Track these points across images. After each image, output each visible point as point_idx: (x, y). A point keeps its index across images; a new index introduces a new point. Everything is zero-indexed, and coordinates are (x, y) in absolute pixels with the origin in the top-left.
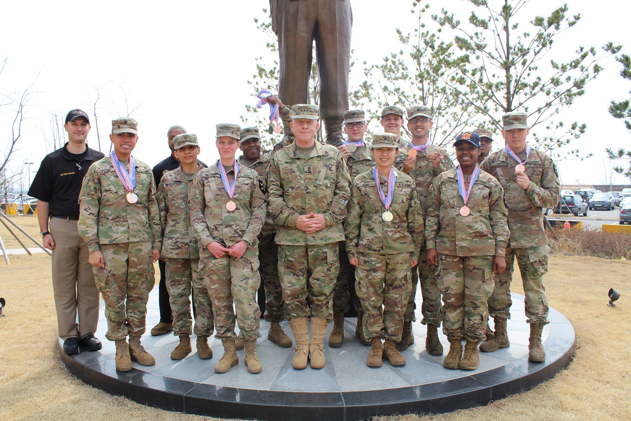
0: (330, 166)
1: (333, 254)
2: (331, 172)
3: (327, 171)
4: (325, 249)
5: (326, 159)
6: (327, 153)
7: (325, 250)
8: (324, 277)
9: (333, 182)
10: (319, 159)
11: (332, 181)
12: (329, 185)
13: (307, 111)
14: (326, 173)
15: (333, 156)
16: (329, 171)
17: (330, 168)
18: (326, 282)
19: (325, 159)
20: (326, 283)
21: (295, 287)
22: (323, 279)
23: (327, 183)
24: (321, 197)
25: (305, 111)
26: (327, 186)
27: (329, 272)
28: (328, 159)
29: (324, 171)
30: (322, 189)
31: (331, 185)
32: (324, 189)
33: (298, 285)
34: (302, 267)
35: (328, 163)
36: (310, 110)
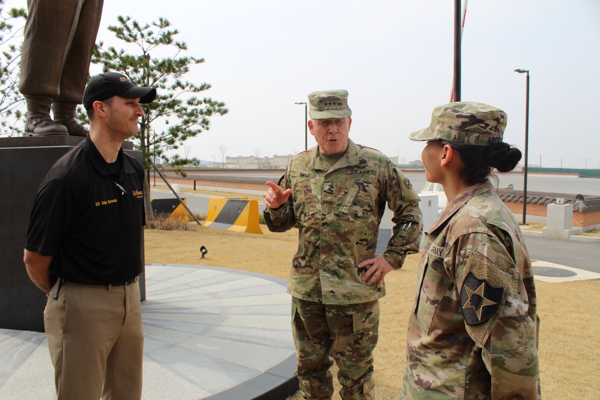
0: (365, 184)
1: (364, 319)
2: (366, 194)
3: (358, 192)
4: (349, 310)
5: (361, 172)
6: (363, 162)
7: (350, 313)
8: (350, 352)
9: (368, 209)
10: (349, 172)
11: (366, 207)
12: (360, 214)
13: (334, 104)
14: (356, 196)
15: (373, 168)
16: (362, 193)
17: (364, 187)
18: (354, 359)
19: (359, 172)
20: (354, 362)
21: (311, 358)
22: (349, 355)
23: (356, 211)
24: (345, 232)
25: (330, 104)
26: (356, 216)
27: (357, 346)
28: (364, 172)
29: (353, 192)
30: (348, 220)
31: (364, 213)
32: (352, 219)
33: (314, 355)
34: (317, 331)
35: (362, 180)
36: (339, 102)
